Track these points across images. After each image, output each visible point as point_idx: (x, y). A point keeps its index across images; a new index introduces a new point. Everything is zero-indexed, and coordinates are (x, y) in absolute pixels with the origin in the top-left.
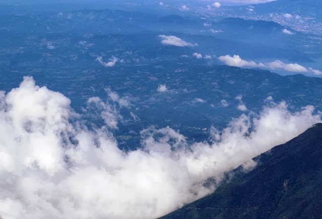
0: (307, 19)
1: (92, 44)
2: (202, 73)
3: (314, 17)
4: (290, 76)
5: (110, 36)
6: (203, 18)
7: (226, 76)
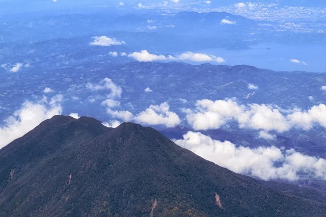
0: (270, 5)
1: (34, 50)
2: (115, 71)
3: (277, 3)
4: (197, 66)
5: (51, 42)
6: (163, 14)
7: (136, 71)
